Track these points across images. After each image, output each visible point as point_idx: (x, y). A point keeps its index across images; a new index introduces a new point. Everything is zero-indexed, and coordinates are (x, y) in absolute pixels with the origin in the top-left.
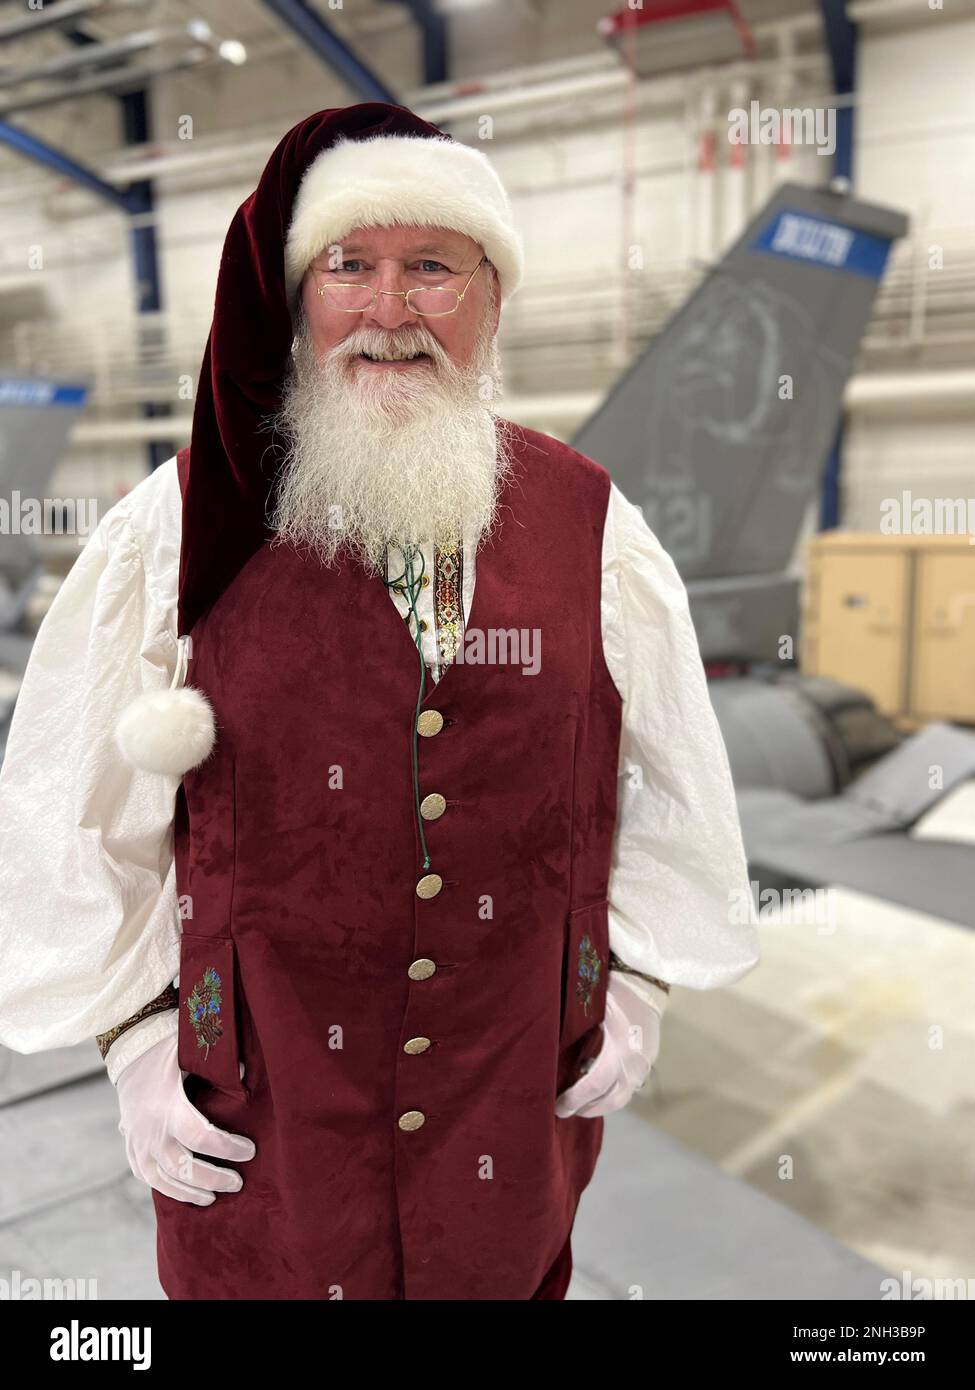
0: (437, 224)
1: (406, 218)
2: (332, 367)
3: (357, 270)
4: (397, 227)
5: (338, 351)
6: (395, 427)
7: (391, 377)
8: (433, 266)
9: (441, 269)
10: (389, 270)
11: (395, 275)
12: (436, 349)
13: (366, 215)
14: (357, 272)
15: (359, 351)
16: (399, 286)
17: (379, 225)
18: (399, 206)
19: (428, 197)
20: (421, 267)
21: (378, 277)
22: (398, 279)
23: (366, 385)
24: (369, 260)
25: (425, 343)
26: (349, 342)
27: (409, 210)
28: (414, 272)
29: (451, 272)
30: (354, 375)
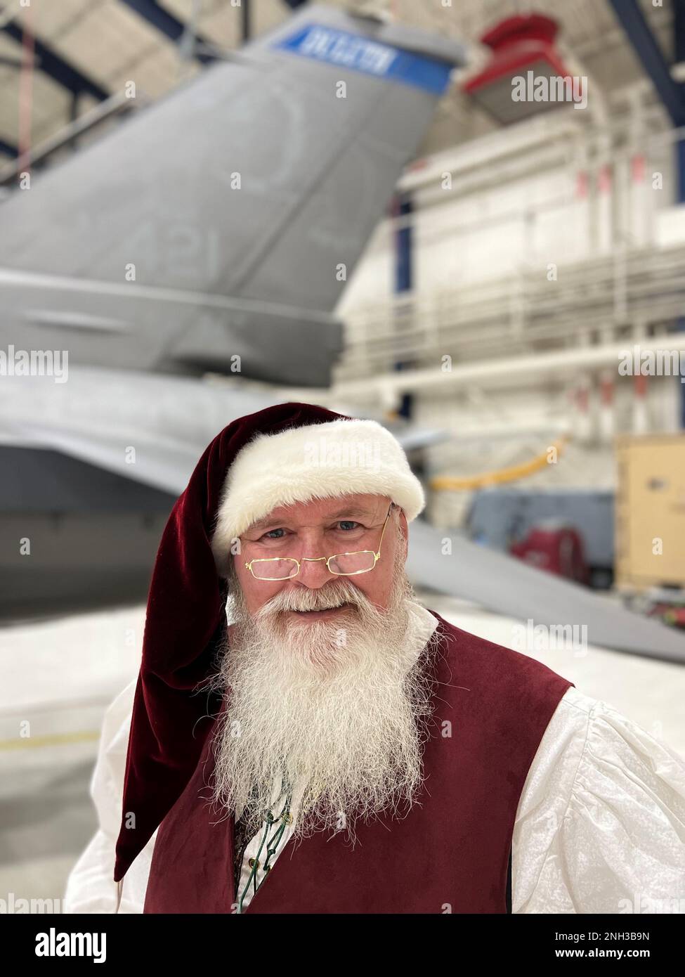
0: (350, 492)
1: (321, 493)
2: (263, 623)
3: (282, 535)
4: (315, 502)
5: (268, 608)
6: (323, 677)
7: (319, 628)
8: (348, 526)
9: (357, 527)
10: (310, 537)
11: (316, 540)
12: (359, 599)
13: (286, 498)
14: (282, 538)
15: (287, 607)
16: (320, 551)
17: (297, 502)
18: (316, 486)
19: (340, 474)
20: (339, 527)
21: (301, 544)
22: (319, 544)
23: (296, 636)
24: (292, 528)
25: (348, 596)
26: (278, 600)
27: (324, 487)
28: (332, 532)
29: (365, 528)
30: (284, 627)
